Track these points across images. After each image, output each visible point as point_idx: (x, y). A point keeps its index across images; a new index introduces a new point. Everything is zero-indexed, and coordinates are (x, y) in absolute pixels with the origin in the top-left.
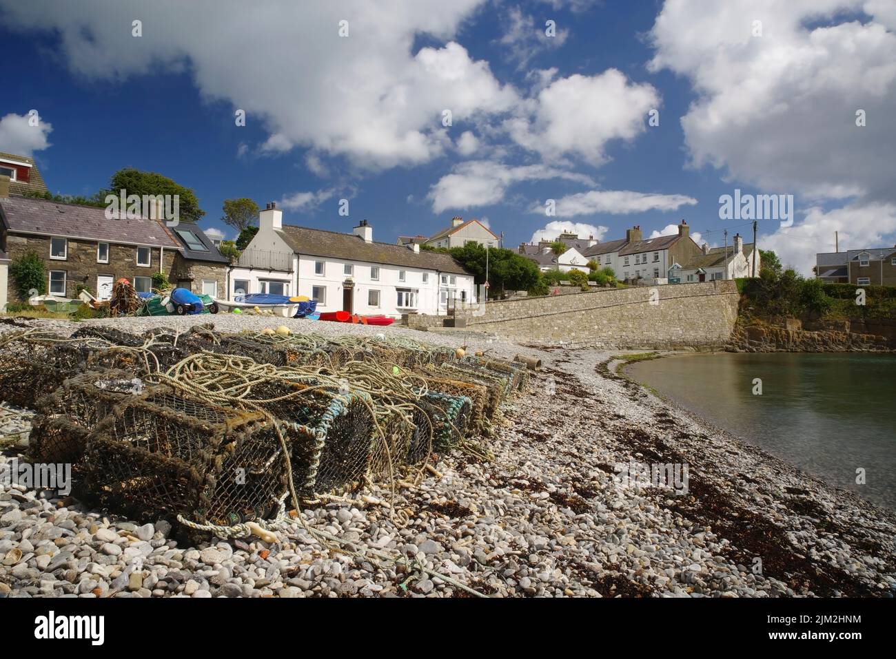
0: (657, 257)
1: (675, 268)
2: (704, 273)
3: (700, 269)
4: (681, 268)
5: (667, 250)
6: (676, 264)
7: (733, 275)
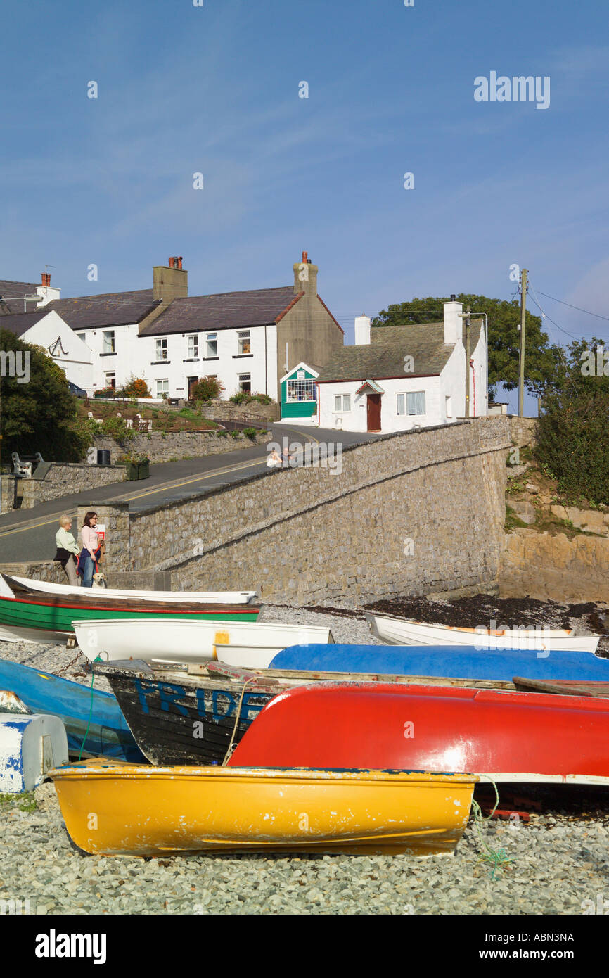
0: (245, 345)
1: (301, 376)
2: (379, 391)
3: (370, 382)
4: (316, 375)
5: (275, 326)
6: (302, 365)
7: (447, 397)
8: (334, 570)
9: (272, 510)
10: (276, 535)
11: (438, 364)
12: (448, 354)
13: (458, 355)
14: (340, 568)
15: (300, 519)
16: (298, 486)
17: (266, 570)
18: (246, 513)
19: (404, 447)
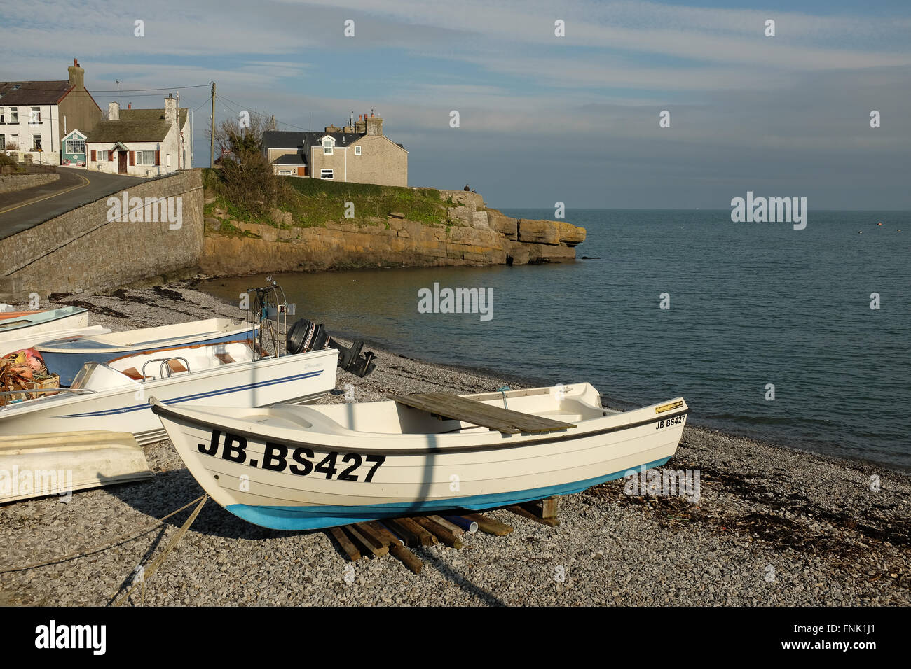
0: (38, 116)
1: (75, 138)
2: (126, 149)
3: (120, 144)
4: (85, 138)
5: (57, 106)
6: (76, 131)
7: (168, 155)
8: (109, 264)
9: (72, 233)
10: (75, 247)
11: (162, 134)
12: (168, 128)
13: (175, 127)
14: (112, 263)
15: (88, 236)
16: (87, 216)
17: (70, 268)
18: (58, 235)
19: (146, 190)
